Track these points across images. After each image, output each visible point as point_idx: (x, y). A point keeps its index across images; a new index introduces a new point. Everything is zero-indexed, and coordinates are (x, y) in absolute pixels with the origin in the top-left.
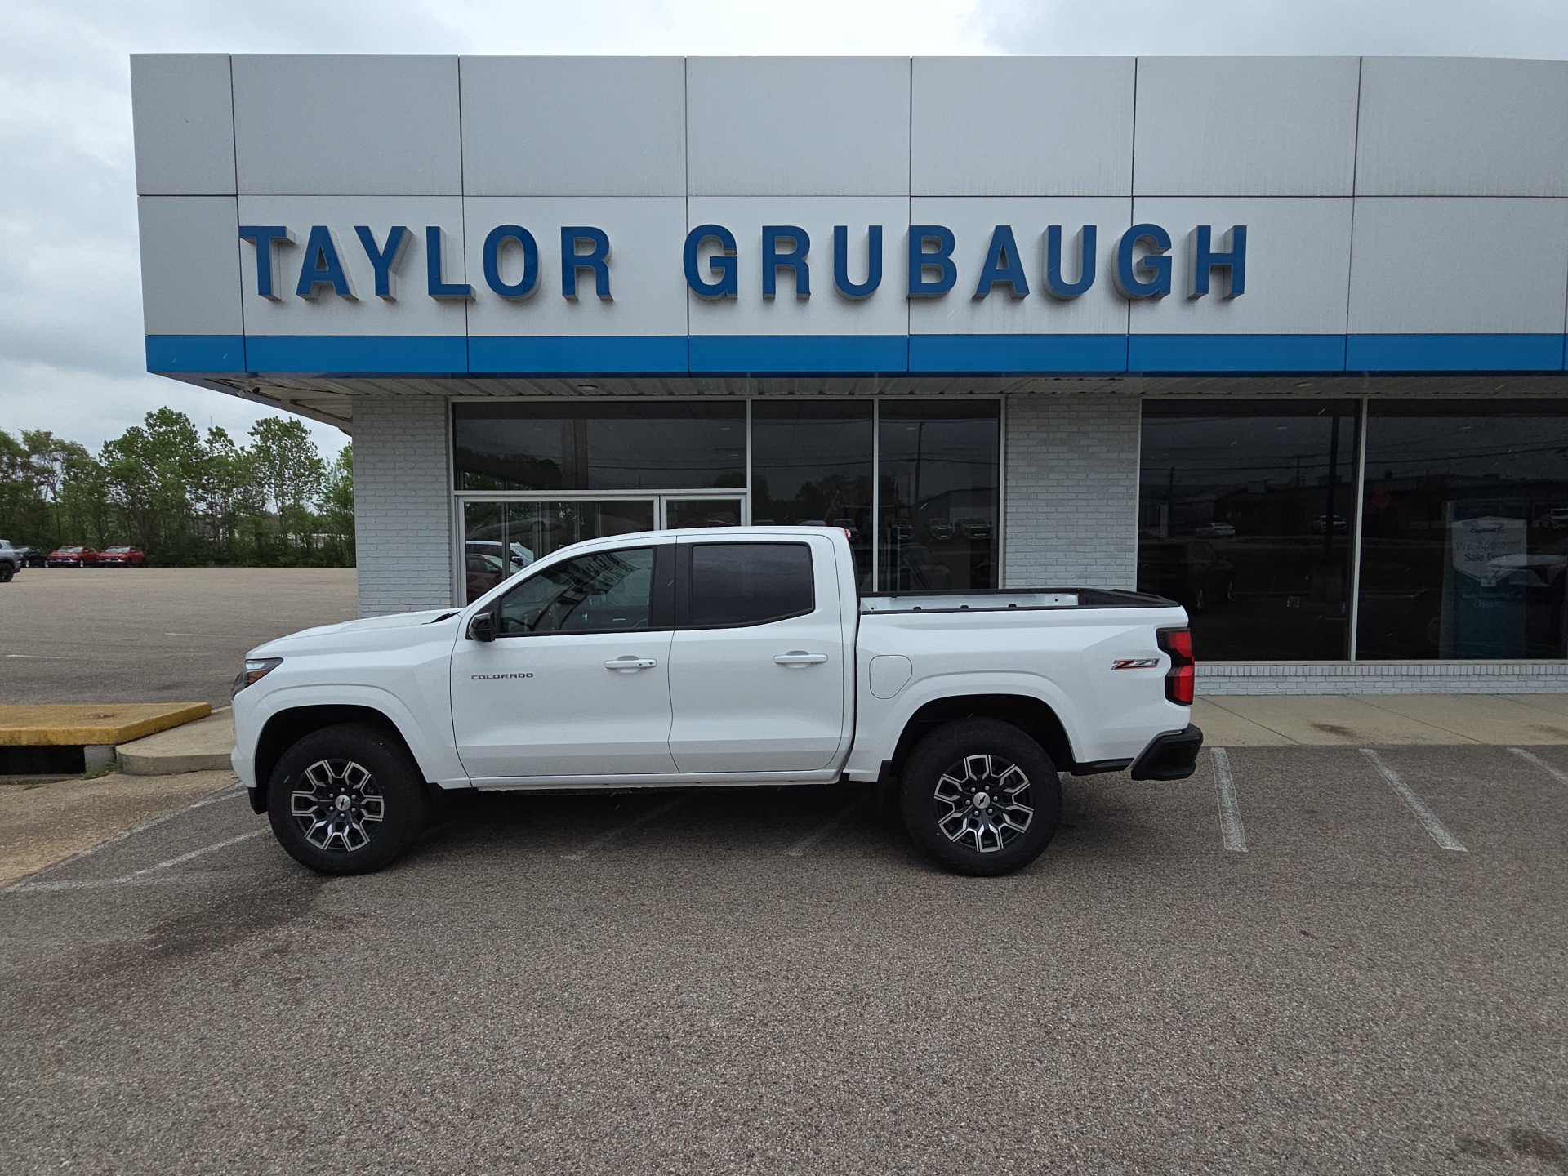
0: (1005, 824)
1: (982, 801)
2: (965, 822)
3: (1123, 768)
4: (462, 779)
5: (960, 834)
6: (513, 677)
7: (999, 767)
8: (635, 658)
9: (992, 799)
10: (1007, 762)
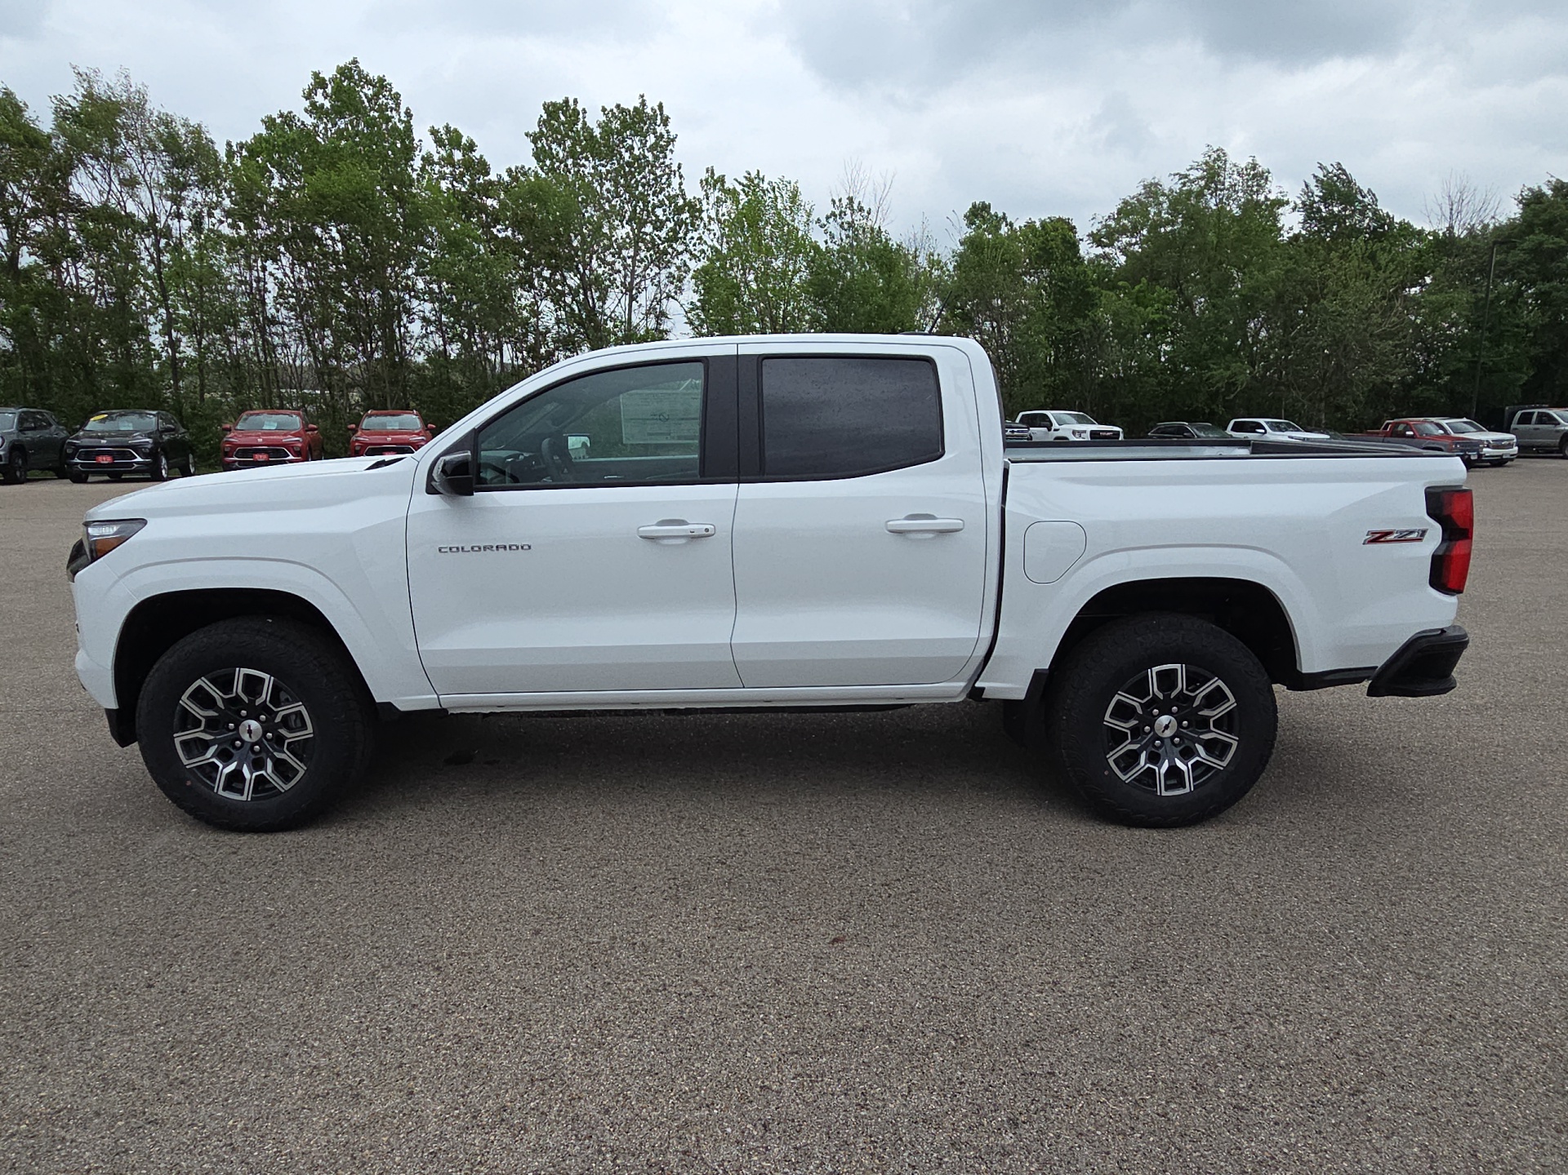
0: (1198, 758)
1: (1167, 727)
2: (1143, 756)
3: (1359, 680)
4: (424, 697)
5: (1135, 772)
6: (501, 550)
7: (1194, 681)
8: (682, 522)
9: (1180, 725)
10: (1207, 674)
